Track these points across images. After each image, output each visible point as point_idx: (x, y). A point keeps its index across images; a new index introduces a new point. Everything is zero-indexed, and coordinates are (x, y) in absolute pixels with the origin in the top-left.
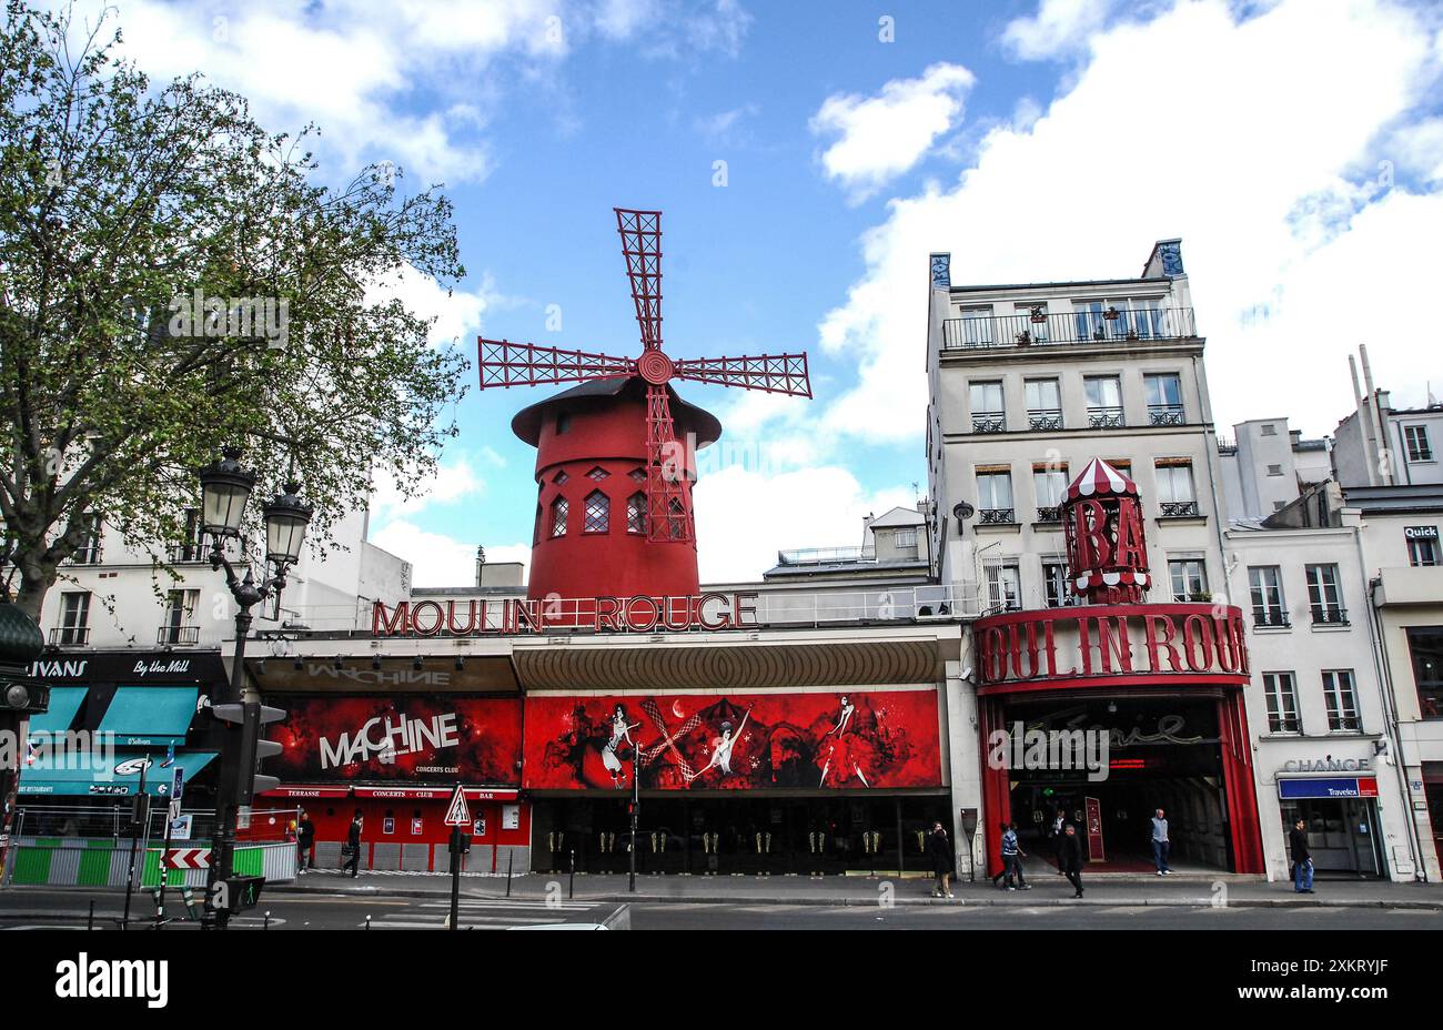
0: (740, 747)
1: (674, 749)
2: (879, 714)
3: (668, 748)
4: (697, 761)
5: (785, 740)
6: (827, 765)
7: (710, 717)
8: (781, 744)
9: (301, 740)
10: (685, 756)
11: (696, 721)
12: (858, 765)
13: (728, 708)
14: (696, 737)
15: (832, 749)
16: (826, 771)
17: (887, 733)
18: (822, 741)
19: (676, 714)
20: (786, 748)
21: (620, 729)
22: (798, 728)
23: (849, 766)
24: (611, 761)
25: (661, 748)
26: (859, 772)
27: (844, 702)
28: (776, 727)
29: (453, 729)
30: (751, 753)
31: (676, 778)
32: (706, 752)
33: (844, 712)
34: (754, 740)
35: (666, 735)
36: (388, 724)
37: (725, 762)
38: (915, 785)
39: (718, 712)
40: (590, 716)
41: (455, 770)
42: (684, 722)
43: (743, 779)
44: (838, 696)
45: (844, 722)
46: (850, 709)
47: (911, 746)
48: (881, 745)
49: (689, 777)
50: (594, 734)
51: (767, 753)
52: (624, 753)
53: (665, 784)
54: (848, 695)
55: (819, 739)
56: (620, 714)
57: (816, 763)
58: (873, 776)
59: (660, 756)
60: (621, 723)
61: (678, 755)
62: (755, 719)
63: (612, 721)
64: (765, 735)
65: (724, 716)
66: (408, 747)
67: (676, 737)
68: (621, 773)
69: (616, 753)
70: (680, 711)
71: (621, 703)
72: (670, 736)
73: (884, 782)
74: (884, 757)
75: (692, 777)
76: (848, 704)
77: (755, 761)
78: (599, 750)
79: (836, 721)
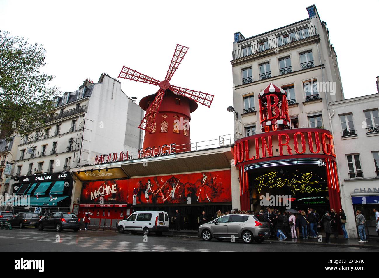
0: (177, 190)
1: (161, 192)
2: (214, 179)
3: (160, 191)
4: (166, 195)
5: (188, 188)
6: (199, 195)
7: (170, 182)
8: (187, 189)
9: (88, 192)
10: (164, 194)
11: (166, 183)
12: (208, 195)
13: (174, 179)
14: (166, 188)
15: (200, 190)
16: (199, 197)
17: (216, 184)
18: (198, 188)
19: (162, 181)
20: (189, 190)
21: (149, 186)
22: (192, 184)
23: (205, 195)
24: (147, 196)
25: (158, 191)
26: (208, 197)
27: (204, 175)
28: (186, 184)
29: (116, 188)
30: (179, 192)
31: (161, 200)
32: (168, 192)
33: (204, 179)
34: (180, 188)
35: (159, 188)
36: (103, 188)
37: (173, 196)
38: (223, 201)
39: (171, 180)
40: (142, 183)
41: (115, 199)
42: (164, 183)
43: (177, 200)
44: (203, 173)
45: (204, 182)
46: (206, 177)
47: (223, 189)
48: (214, 189)
49: (164, 200)
50: (143, 188)
51: (183, 192)
52: (149, 194)
53: (158, 202)
54: (205, 173)
55: (197, 187)
56: (149, 182)
57: (196, 195)
58: (212, 198)
59: (158, 194)
60: (149, 185)
61: (162, 194)
62: (181, 182)
63: (147, 184)
64: (183, 187)
65: (173, 181)
66: (107, 193)
67: (161, 188)
68: (149, 199)
69: (148, 193)
70: (163, 180)
71: (149, 179)
72: (160, 188)
73: (215, 200)
74: (215, 192)
75: (165, 200)
76: (205, 176)
77: (180, 194)
78: (144, 193)
79: (202, 181)
